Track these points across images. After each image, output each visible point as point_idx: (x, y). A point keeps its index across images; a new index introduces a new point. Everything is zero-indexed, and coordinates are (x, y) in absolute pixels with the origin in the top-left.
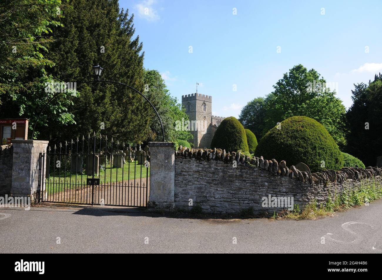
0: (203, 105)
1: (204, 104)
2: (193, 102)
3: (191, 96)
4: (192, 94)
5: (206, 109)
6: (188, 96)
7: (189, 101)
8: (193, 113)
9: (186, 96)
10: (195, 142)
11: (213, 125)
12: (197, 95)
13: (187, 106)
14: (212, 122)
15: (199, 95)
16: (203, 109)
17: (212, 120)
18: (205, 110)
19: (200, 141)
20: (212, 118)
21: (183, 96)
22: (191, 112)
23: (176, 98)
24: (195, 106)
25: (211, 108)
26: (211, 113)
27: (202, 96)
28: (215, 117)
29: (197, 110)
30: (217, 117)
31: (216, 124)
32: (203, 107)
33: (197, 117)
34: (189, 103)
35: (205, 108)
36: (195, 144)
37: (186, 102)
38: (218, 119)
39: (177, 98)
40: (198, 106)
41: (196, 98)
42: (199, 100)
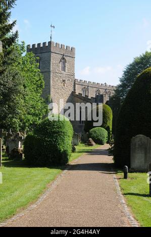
0: (61, 62)
1: (63, 60)
2: (45, 55)
3: (42, 46)
4: (44, 44)
5: (66, 68)
6: (36, 46)
7: (39, 55)
8: (45, 74)
9: (34, 45)
11: (77, 93)
12: (52, 45)
14: (75, 90)
15: (55, 45)
16: (60, 68)
17: (75, 86)
18: (64, 70)
20: (75, 84)
23: (23, 42)
24: (49, 63)
25: (74, 67)
26: (73, 75)
27: (60, 47)
28: (79, 81)
29: (51, 69)
30: (83, 81)
31: (81, 92)
32: (60, 65)
35: (65, 66)
38: (83, 84)
40: (54, 62)
41: (50, 50)
42: (56, 53)
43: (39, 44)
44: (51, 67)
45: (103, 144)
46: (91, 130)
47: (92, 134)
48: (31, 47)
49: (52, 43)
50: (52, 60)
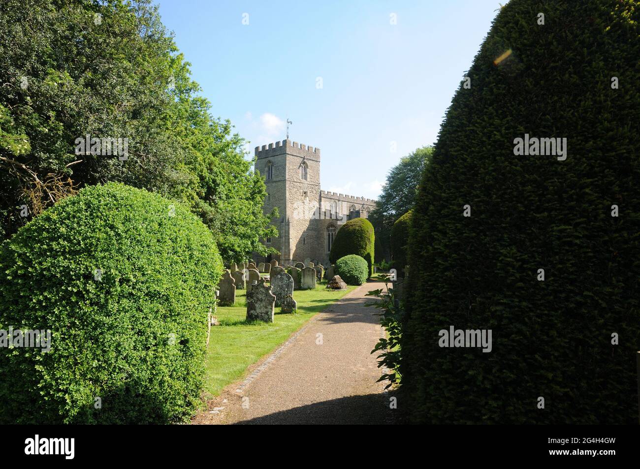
0: (301, 168)
1: (304, 164)
2: (279, 158)
3: (274, 146)
4: (278, 143)
5: (308, 176)
6: (267, 148)
7: (271, 159)
8: (280, 183)
9: (264, 147)
10: (283, 248)
12: (287, 144)
13: (266, 169)
15: (292, 145)
16: (300, 175)
18: (306, 179)
19: (296, 247)
20: (320, 196)
21: (257, 148)
22: (276, 182)
24: (284, 169)
25: (318, 174)
26: (318, 185)
27: (299, 147)
28: (326, 193)
29: (287, 177)
30: (332, 194)
32: (300, 171)
33: (287, 192)
34: (270, 162)
35: (306, 173)
36: (285, 252)
37: (264, 160)
38: (332, 197)
40: (291, 167)
41: (286, 151)
42: (293, 155)
43: (271, 145)
44: (287, 174)
45: (359, 285)
46: (340, 260)
47: (340, 267)
48: (260, 149)
49: (288, 142)
50: (287, 165)
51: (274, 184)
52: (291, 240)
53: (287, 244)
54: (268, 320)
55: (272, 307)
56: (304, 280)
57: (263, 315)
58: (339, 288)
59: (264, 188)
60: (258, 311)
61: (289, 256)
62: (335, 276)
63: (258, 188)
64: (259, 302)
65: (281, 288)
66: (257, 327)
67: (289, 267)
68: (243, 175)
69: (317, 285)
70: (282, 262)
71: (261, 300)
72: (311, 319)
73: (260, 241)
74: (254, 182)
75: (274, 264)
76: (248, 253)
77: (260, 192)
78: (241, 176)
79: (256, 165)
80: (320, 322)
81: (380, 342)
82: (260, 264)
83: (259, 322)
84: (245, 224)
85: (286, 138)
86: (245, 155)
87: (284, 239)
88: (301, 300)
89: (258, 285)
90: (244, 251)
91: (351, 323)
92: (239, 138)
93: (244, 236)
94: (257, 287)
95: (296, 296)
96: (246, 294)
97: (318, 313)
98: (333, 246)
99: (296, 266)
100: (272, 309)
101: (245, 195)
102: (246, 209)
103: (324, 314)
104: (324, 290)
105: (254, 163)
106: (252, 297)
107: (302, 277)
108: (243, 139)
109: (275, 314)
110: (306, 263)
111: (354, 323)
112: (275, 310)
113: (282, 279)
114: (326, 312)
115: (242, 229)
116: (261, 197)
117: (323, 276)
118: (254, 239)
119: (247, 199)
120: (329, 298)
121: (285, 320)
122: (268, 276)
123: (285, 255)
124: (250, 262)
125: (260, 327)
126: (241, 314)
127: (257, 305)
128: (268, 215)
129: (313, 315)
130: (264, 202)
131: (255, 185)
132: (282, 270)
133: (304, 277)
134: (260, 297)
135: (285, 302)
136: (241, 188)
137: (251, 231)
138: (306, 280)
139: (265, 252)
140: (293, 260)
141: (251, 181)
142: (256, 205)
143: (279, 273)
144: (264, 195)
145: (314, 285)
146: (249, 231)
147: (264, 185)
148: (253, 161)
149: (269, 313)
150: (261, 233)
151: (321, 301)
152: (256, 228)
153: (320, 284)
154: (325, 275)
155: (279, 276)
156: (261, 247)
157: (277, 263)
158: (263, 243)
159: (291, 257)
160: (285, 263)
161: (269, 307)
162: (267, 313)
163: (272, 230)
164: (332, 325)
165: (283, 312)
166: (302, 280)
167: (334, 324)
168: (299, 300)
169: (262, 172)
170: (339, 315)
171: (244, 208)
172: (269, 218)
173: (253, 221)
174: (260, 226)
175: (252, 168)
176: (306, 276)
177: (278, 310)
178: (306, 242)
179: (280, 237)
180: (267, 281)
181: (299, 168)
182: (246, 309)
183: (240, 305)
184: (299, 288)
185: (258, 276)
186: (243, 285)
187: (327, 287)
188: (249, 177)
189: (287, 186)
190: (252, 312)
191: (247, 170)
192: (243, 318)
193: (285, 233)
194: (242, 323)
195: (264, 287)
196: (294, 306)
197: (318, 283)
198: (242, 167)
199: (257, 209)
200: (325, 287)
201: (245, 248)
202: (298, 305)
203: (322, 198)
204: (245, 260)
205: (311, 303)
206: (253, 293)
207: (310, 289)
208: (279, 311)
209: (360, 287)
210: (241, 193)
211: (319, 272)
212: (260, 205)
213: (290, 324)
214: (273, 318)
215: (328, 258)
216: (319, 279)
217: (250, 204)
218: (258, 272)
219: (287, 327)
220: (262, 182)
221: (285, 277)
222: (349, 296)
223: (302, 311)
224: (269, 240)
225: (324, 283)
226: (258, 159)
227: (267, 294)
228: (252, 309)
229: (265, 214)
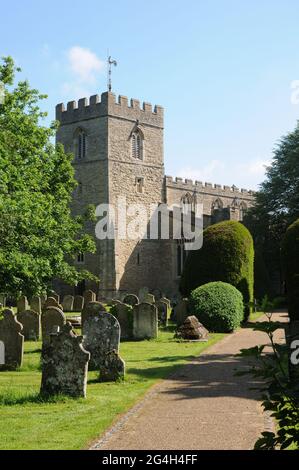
0: (132, 139)
1: (137, 133)
2: (96, 123)
3: (88, 103)
4: (93, 98)
5: (144, 152)
6: (76, 106)
7: (83, 124)
8: (98, 164)
9: (70, 104)
10: (104, 271)
12: (109, 99)
13: (75, 141)
14: (165, 199)
15: (117, 102)
16: (131, 151)
17: (164, 191)
18: (140, 157)
19: (125, 268)
20: (164, 186)
21: (59, 107)
22: (91, 162)
24: (105, 141)
25: (161, 149)
26: (161, 166)
27: (129, 105)
28: (174, 180)
29: (110, 154)
30: (184, 181)
32: (131, 144)
33: (110, 179)
34: (80, 129)
35: (140, 148)
36: (107, 277)
37: (71, 126)
38: (184, 187)
39: (29, 82)
40: (116, 138)
41: (106, 111)
42: (118, 118)
43: (82, 101)
44: (109, 149)
45: (230, 331)
46: (196, 291)
47: (197, 302)
48: (65, 108)
49: (110, 96)
50: (110, 134)
51: (88, 167)
52: (116, 258)
53: (110, 264)
54: (76, 393)
55: (84, 370)
56: (138, 324)
57: (68, 384)
58: (195, 337)
59: (72, 173)
60: (61, 378)
61: (114, 283)
62: (189, 318)
63: (62, 173)
64: (62, 364)
65: (100, 338)
66: (58, 407)
67: (113, 303)
68: (37, 151)
69: (158, 333)
70: (103, 294)
71: (66, 361)
72: (149, 390)
73: (65, 260)
74: (55, 162)
75: (89, 297)
76: (45, 279)
77: (65, 179)
78: (33, 153)
79: (58, 134)
80: (165, 396)
81: (262, 437)
82: (66, 298)
83: (61, 397)
84: (41, 233)
85: (107, 90)
86: (39, 118)
87: (105, 255)
88: (133, 357)
89: (60, 334)
90: (40, 277)
91: (216, 399)
92: (29, 89)
93: (38, 252)
94: (58, 338)
95: (125, 351)
96: (41, 348)
97: (161, 380)
98: (185, 266)
99: (125, 301)
100: (83, 374)
101: (40, 184)
102: (42, 208)
103: (171, 382)
104: (170, 340)
105: (54, 131)
106: (50, 356)
107: (135, 319)
108: (35, 92)
109: (89, 382)
110: (142, 295)
111: (220, 398)
112: (89, 375)
113: (100, 323)
114: (173, 379)
115: (35, 241)
116: (66, 188)
117: (168, 317)
118: (56, 257)
119: (44, 191)
120: (180, 355)
121: (106, 392)
122: (78, 317)
123: (107, 282)
124: (49, 294)
125: (62, 406)
126: (31, 384)
127: (59, 369)
128: (79, 217)
129: (152, 385)
130: (72, 195)
131: (56, 167)
132: (101, 308)
133: (138, 319)
134: (64, 354)
135: (107, 363)
136: (33, 173)
137: (51, 243)
138: (142, 324)
139: (75, 278)
140: (120, 290)
141: (50, 161)
142: (58, 201)
143: (96, 313)
144: (72, 185)
145: (155, 331)
146: (47, 244)
147: (71, 167)
148: (52, 128)
149: (79, 381)
150: (68, 246)
151: (165, 359)
152: (59, 238)
153: (165, 330)
154: (171, 315)
155: (97, 319)
156: (67, 270)
157: (94, 295)
158: (71, 263)
159: (118, 286)
160: (107, 295)
161: (79, 371)
162: (75, 381)
163: (86, 242)
164: (183, 401)
165: (102, 379)
166: (135, 325)
167: (187, 401)
168: (129, 357)
169: (68, 145)
170: (195, 384)
171: (39, 205)
172: (79, 222)
173: (54, 227)
174: (65, 236)
175: (52, 140)
176: (141, 317)
177: (94, 375)
178: (141, 261)
179: (99, 252)
180: (77, 326)
181: (129, 140)
182: (40, 374)
183: (31, 367)
184: (130, 336)
185: (62, 319)
186: (37, 333)
187: (176, 336)
188: (47, 155)
189: (110, 168)
190: (50, 380)
191: (43, 143)
192: (35, 391)
193: (108, 246)
194: (33, 400)
195: (70, 338)
196: (121, 368)
197: (160, 329)
198: (34, 139)
199: (60, 207)
200: (172, 335)
201: (40, 272)
202: (126, 366)
203: (168, 189)
204: (41, 291)
205: (150, 363)
206: (53, 349)
207: (148, 339)
208: (96, 378)
209: (230, 336)
210: (33, 182)
211: (163, 310)
212: (65, 202)
213: (113, 399)
214: (85, 390)
215: (178, 286)
216: (163, 322)
217: (49, 200)
218: (61, 311)
219: (109, 404)
220: (69, 164)
221: (105, 320)
222: (211, 351)
223: (134, 377)
224: (80, 258)
225: (170, 329)
226: (61, 125)
227: (76, 349)
228: (50, 375)
229: (73, 216)
